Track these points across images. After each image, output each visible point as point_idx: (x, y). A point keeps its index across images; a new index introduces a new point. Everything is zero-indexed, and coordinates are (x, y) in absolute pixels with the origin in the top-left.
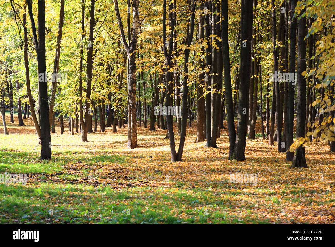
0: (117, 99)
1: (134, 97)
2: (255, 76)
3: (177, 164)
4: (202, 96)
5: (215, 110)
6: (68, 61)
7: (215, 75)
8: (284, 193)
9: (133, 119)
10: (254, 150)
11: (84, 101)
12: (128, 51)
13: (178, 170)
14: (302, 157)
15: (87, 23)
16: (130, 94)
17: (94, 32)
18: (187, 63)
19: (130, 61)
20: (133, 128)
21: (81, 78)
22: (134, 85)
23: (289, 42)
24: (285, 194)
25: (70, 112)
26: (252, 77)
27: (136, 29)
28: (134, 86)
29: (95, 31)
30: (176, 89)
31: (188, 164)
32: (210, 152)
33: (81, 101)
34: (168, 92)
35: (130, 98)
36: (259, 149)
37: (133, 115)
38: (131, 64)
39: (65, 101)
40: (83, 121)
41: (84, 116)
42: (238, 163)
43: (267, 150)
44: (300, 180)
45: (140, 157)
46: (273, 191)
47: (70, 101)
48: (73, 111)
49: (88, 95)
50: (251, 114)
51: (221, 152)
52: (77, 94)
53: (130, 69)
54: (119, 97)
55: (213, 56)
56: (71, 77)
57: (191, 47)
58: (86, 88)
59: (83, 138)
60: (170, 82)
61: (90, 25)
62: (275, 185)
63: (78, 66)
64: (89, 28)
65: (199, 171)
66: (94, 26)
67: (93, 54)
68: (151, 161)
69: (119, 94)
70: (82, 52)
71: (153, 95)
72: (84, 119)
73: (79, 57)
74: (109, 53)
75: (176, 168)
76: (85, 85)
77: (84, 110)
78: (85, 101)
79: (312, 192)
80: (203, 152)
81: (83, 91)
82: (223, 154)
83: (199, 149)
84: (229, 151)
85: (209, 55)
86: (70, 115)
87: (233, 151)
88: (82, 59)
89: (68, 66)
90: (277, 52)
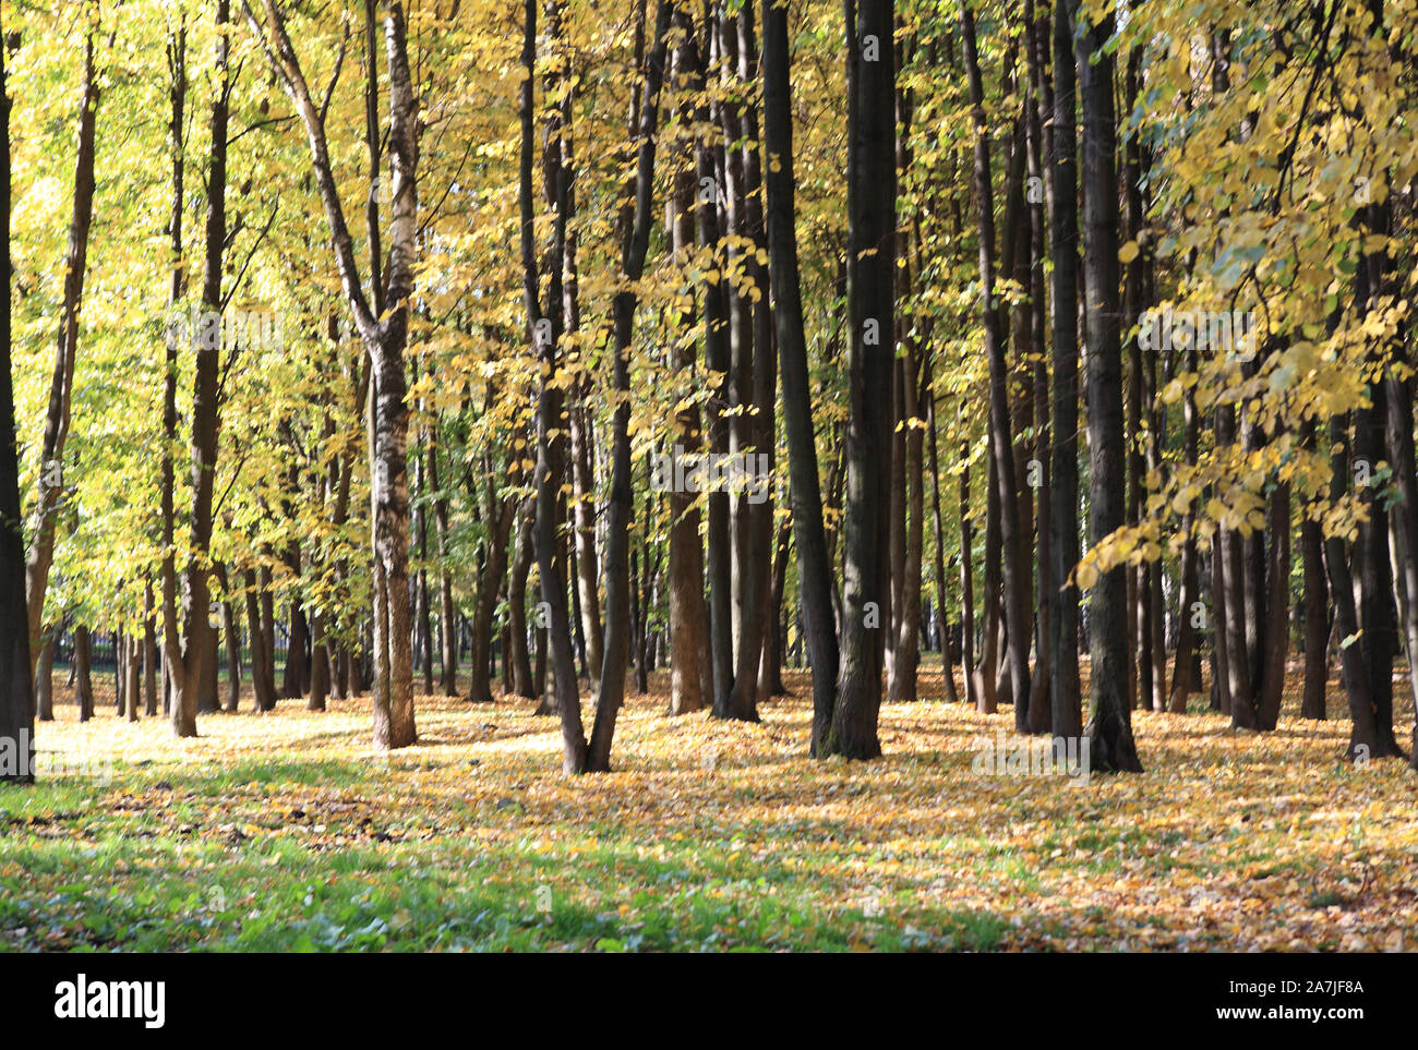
0: (326, 565)
1: (402, 529)
2: (913, 423)
3: (591, 779)
4: (691, 507)
5: (750, 563)
6: (113, 391)
7: (746, 414)
8: (1050, 846)
9: (396, 624)
10: (918, 729)
11: (180, 565)
12: (373, 334)
13: (594, 799)
14: (1118, 727)
15: (195, 234)
16: (382, 518)
17: (224, 273)
18: (627, 350)
19: (383, 378)
20: (397, 661)
21: (167, 465)
22: (398, 478)
23: (1048, 267)
24: (1057, 852)
25: (121, 611)
26: (900, 426)
27: (406, 246)
28: (401, 484)
29: (231, 269)
30: (579, 508)
31: (639, 779)
32: (731, 740)
33: (169, 562)
34: (548, 475)
35: (384, 537)
36: (939, 727)
37: (396, 606)
38: (385, 390)
39: (97, 562)
40: (179, 650)
41: (180, 627)
42: (852, 767)
43: (969, 728)
44: (1116, 805)
45: (430, 768)
46: (1004, 843)
47: (120, 567)
48: (134, 607)
49: (202, 537)
50: (899, 605)
51: (777, 739)
52: (151, 534)
53: (380, 411)
54: (335, 558)
55: (734, 341)
56: (129, 461)
57: (644, 286)
58: (191, 507)
59: (177, 723)
60: (553, 434)
61: (209, 243)
62: (1013, 826)
63: (157, 416)
64: (204, 255)
65: (688, 800)
66: (229, 244)
67: (220, 364)
68: (477, 777)
69: (335, 544)
70: (172, 354)
71: (481, 554)
72: (183, 642)
73: (160, 376)
74: (290, 362)
75: (588, 792)
76: (185, 498)
77: (184, 601)
78: (185, 563)
79: (1171, 841)
80: (699, 739)
81: (176, 523)
82: (787, 743)
83: (681, 730)
84: (809, 731)
85: (716, 328)
86: (121, 625)
87: (829, 721)
88: (172, 380)
89: (114, 412)
90: (1001, 317)
